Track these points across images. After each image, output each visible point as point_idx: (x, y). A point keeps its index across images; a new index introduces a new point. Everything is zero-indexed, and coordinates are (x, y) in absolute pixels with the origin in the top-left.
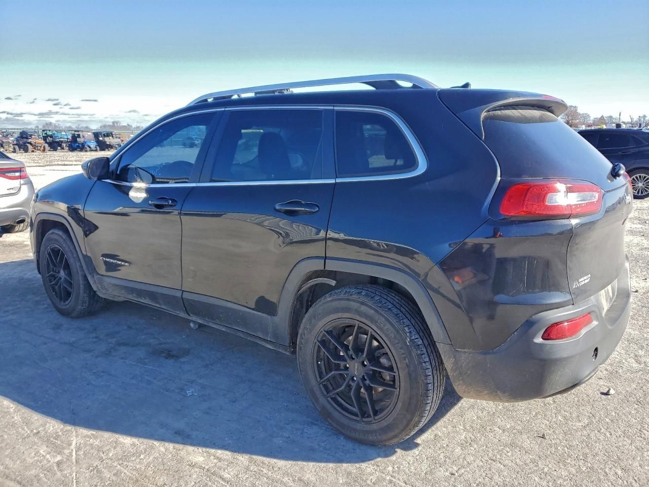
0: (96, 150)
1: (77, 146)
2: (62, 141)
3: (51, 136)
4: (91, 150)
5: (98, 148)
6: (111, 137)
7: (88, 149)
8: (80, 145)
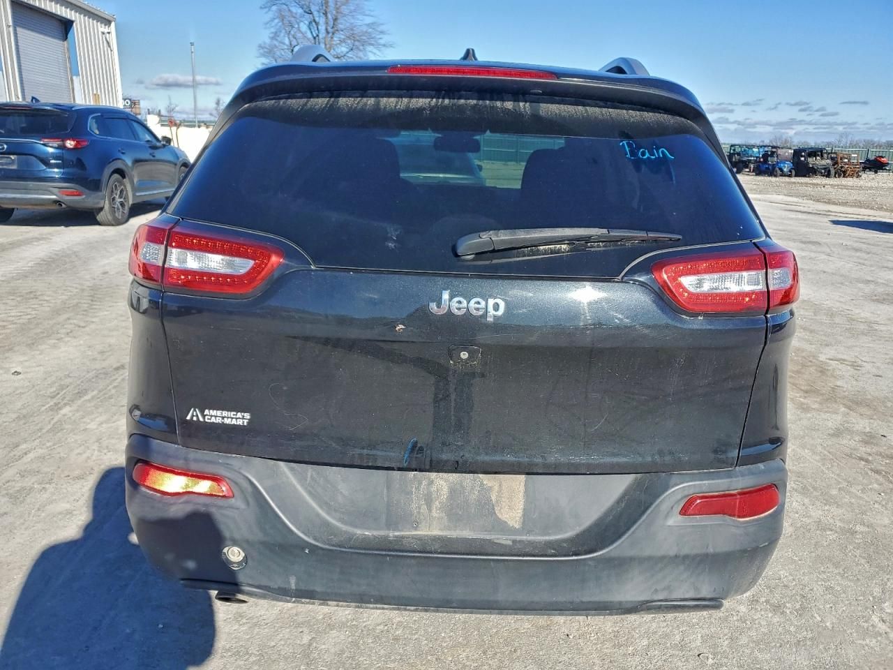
0: (790, 176)
1: (766, 168)
2: (749, 161)
3: (739, 154)
4: (783, 175)
5: (794, 172)
6: (818, 158)
7: (779, 172)
8: (770, 167)
